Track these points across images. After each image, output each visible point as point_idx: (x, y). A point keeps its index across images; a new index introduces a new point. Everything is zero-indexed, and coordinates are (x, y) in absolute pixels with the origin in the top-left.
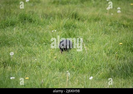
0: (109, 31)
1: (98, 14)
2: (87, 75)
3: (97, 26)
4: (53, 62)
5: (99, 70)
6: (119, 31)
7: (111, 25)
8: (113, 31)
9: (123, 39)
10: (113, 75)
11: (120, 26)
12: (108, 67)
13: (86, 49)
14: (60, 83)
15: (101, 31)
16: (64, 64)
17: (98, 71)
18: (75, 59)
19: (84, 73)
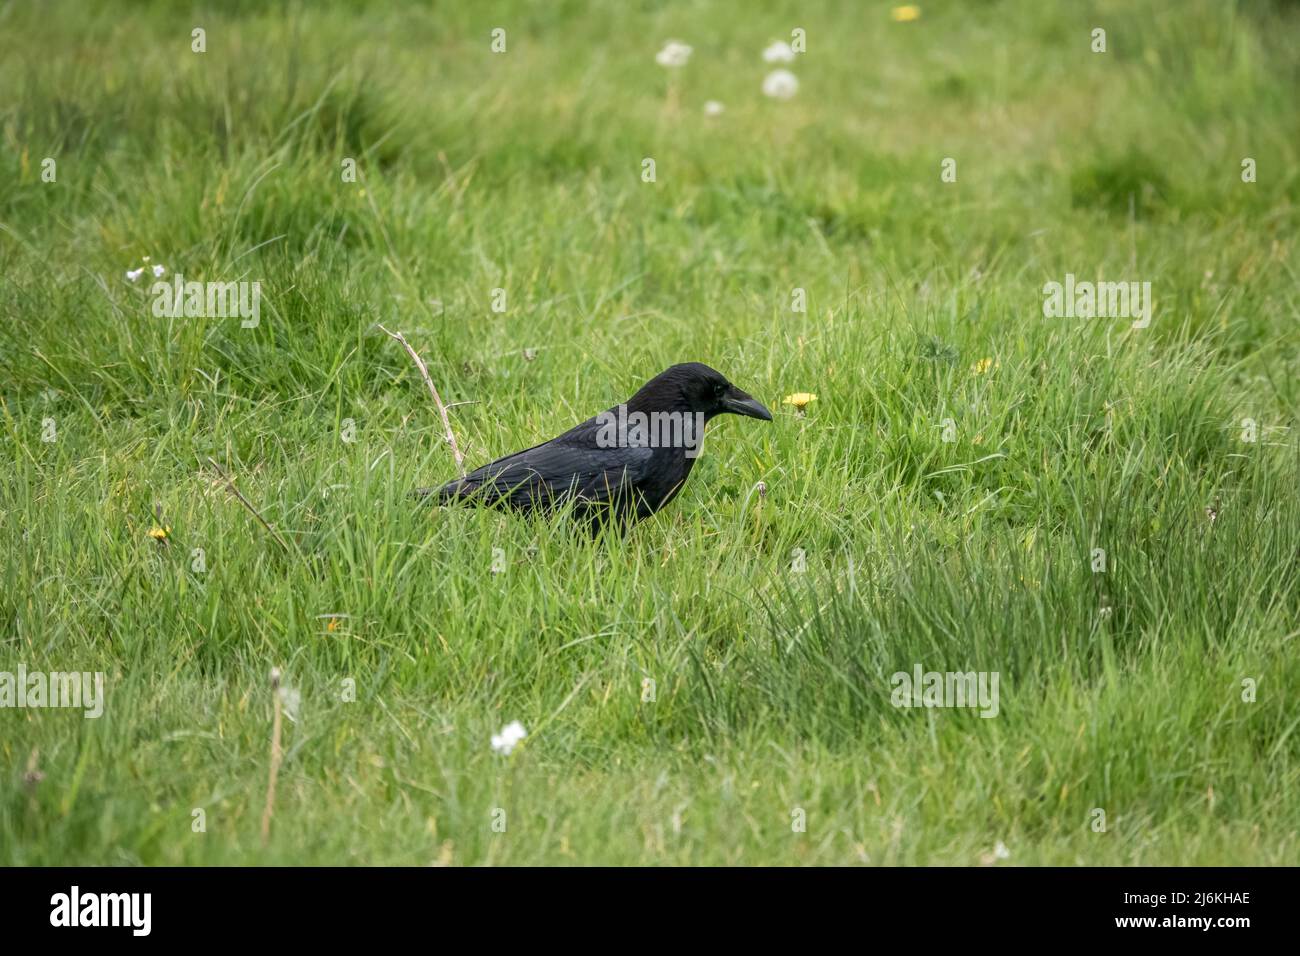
0: (687, 275)
1: (581, 110)
2: (469, 704)
3: (560, 223)
4: (135, 579)
5: (590, 659)
6: (784, 272)
7: (699, 220)
8: (718, 274)
9: (817, 358)
10: (722, 712)
11: (790, 221)
12: (671, 633)
13: (458, 456)
14: (204, 783)
15: (606, 274)
16: (243, 598)
17: (574, 665)
18: (349, 556)
19: (441, 687)
